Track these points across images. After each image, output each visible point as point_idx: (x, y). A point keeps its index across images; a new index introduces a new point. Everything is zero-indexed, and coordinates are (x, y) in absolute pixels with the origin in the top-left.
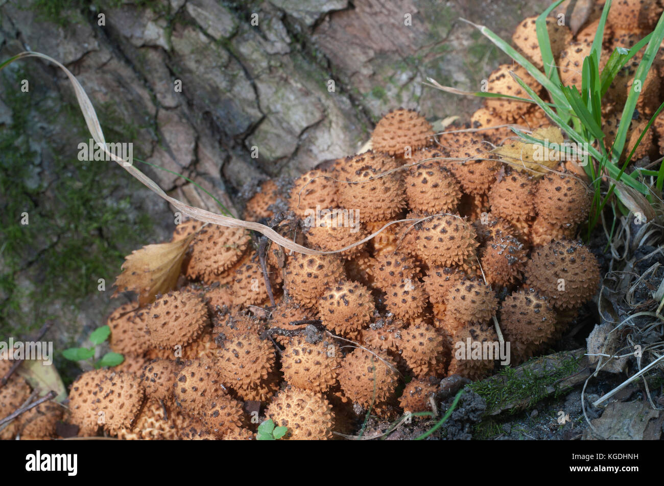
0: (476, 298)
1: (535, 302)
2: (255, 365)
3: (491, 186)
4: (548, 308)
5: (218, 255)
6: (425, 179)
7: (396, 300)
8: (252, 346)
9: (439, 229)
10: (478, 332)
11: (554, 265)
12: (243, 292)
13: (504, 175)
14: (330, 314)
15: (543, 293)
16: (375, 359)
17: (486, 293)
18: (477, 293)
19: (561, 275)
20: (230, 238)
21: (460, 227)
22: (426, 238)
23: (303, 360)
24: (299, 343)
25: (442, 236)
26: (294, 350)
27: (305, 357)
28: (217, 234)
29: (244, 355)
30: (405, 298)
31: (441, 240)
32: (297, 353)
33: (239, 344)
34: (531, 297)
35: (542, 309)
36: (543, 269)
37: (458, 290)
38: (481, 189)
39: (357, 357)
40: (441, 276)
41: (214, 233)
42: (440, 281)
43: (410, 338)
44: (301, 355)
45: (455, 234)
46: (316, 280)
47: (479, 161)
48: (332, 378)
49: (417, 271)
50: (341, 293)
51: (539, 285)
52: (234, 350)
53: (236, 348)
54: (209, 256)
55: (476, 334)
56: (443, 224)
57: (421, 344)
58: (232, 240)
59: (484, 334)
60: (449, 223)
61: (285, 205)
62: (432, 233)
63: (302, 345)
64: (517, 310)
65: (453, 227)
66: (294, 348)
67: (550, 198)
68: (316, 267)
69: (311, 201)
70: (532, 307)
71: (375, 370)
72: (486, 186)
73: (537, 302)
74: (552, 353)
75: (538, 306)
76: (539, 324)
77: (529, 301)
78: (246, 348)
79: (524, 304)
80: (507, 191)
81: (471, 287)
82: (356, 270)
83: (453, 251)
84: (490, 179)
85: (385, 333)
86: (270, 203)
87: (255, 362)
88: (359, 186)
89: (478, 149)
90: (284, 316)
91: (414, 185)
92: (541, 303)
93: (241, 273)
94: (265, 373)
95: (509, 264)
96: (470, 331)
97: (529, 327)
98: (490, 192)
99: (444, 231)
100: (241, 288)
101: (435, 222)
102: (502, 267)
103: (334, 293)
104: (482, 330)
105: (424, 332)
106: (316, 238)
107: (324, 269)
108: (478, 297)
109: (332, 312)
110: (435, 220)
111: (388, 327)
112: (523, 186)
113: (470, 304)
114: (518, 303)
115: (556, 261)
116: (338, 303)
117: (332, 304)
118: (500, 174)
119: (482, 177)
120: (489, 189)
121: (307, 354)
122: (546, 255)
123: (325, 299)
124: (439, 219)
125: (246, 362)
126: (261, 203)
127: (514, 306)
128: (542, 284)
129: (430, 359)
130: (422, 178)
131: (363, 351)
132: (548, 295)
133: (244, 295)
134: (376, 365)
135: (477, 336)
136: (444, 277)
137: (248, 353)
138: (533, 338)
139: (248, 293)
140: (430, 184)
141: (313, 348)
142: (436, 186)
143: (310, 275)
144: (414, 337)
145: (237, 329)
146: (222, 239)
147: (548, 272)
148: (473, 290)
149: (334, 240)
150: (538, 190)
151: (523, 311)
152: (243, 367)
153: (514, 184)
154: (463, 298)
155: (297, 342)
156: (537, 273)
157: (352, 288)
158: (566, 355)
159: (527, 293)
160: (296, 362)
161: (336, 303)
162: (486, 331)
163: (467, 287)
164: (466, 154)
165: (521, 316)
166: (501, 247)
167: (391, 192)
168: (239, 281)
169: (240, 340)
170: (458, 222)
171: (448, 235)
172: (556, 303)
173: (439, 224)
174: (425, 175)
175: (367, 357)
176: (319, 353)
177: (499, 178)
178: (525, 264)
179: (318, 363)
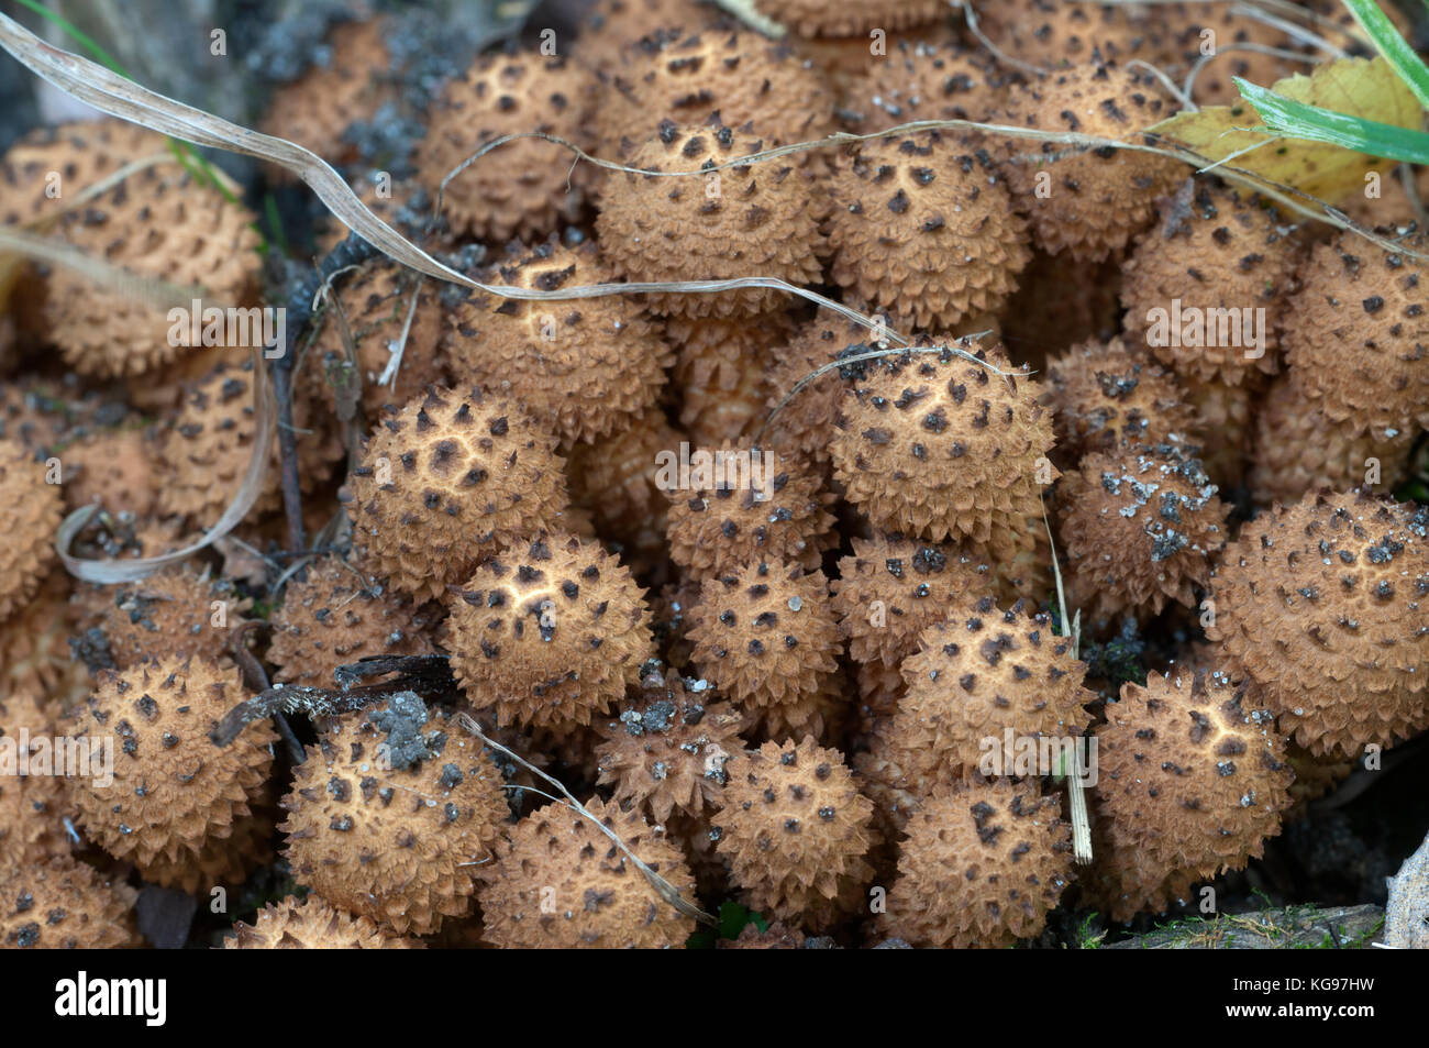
0: (1012, 692)
1: (1223, 731)
2: (191, 790)
3: (1139, 238)
4: (1266, 760)
5: (134, 318)
6: (901, 195)
7: (729, 639)
8: (190, 720)
9: (921, 411)
10: (1003, 818)
11: (1313, 600)
12: (197, 476)
13: (1189, 212)
14: (482, 659)
15: (1259, 692)
16: (615, 864)
17: (1055, 675)
18: (1020, 674)
19: (1332, 642)
20: (181, 259)
21: (995, 414)
22: (871, 435)
23: (360, 823)
24: (358, 753)
25: (927, 438)
26: (335, 780)
27: (369, 814)
28: (137, 241)
29: (158, 748)
30: (764, 639)
31: (921, 453)
32: (343, 793)
33: (147, 705)
34: (1213, 712)
35: (1245, 762)
36: (1272, 603)
37: (954, 650)
38: (1100, 246)
39: (553, 842)
40: (901, 578)
41: (129, 232)
42: (899, 593)
43: (755, 797)
44: (356, 805)
45: (973, 439)
46: (452, 523)
47: (1107, 153)
48: (457, 897)
49: (824, 529)
50: (534, 593)
51: (1247, 658)
52: (126, 725)
53: (133, 719)
54: (101, 313)
55: (994, 822)
56: (939, 396)
57: (792, 826)
58: (190, 266)
59: (1023, 825)
60: (958, 393)
61: (408, 132)
62: (895, 419)
63: (365, 766)
64: (1153, 750)
65: (970, 409)
66: (337, 767)
67: (1338, 334)
68: (459, 475)
69: (490, 175)
70: (1209, 750)
71: (610, 904)
72: (1119, 241)
73: (1233, 733)
74: (1259, 906)
75: (1232, 749)
76: (1226, 814)
77: (1202, 728)
78: (168, 723)
79: (1183, 733)
80: (1190, 279)
81: (1004, 643)
82: (608, 472)
83: (961, 497)
84: (1140, 215)
85: (671, 754)
86: (357, 113)
87: (190, 782)
88: (663, 190)
89: (1109, 104)
90: (323, 616)
91: (859, 210)
92: (1247, 736)
93: (202, 402)
94: (224, 819)
95: (1156, 558)
96: (974, 810)
97: (1190, 819)
98: (1130, 264)
99: (936, 423)
100: (194, 460)
101: (911, 380)
102: (1128, 560)
103: (509, 585)
104: (1017, 811)
105: (811, 784)
106: (481, 349)
107: (489, 485)
108: (1021, 687)
109: (492, 652)
110: (911, 370)
111: (684, 731)
112: (1250, 264)
113: (988, 707)
114: (1160, 724)
115: (1322, 584)
116: (519, 626)
117: (497, 625)
118: (1176, 209)
119: (1108, 211)
120: (1130, 249)
121: (376, 802)
122: (1292, 558)
123: (475, 600)
124: (926, 371)
125: (161, 776)
126: (325, 109)
127: (1148, 736)
128: (1259, 657)
129: (818, 880)
130: (890, 190)
131: (579, 825)
132: (1275, 702)
133: (203, 489)
134: (617, 885)
135: (997, 831)
136: (914, 580)
137: (172, 743)
138: (1198, 858)
139: (217, 485)
140: (916, 218)
141: (402, 783)
142: (935, 228)
143: (433, 500)
144: (771, 798)
145: (151, 629)
146: (155, 261)
147: (1288, 619)
148: (1008, 658)
149: (542, 369)
150: (1300, 290)
151: (1173, 758)
152: (146, 795)
153: (1219, 254)
154: (969, 683)
155: (349, 750)
156: (1248, 611)
157: (576, 579)
158: (1307, 924)
159: (1199, 691)
160: (335, 827)
161: (509, 623)
162: (1032, 813)
163: (988, 644)
164: (1065, 115)
165: (1164, 777)
166: (1137, 493)
167: (772, 226)
168: (193, 433)
169: (152, 691)
170: (993, 394)
171: (945, 440)
172: (1300, 729)
173: (923, 394)
174: (903, 181)
175: (589, 851)
176: (420, 805)
177: (1170, 221)
178: (1213, 560)
179: (409, 843)
